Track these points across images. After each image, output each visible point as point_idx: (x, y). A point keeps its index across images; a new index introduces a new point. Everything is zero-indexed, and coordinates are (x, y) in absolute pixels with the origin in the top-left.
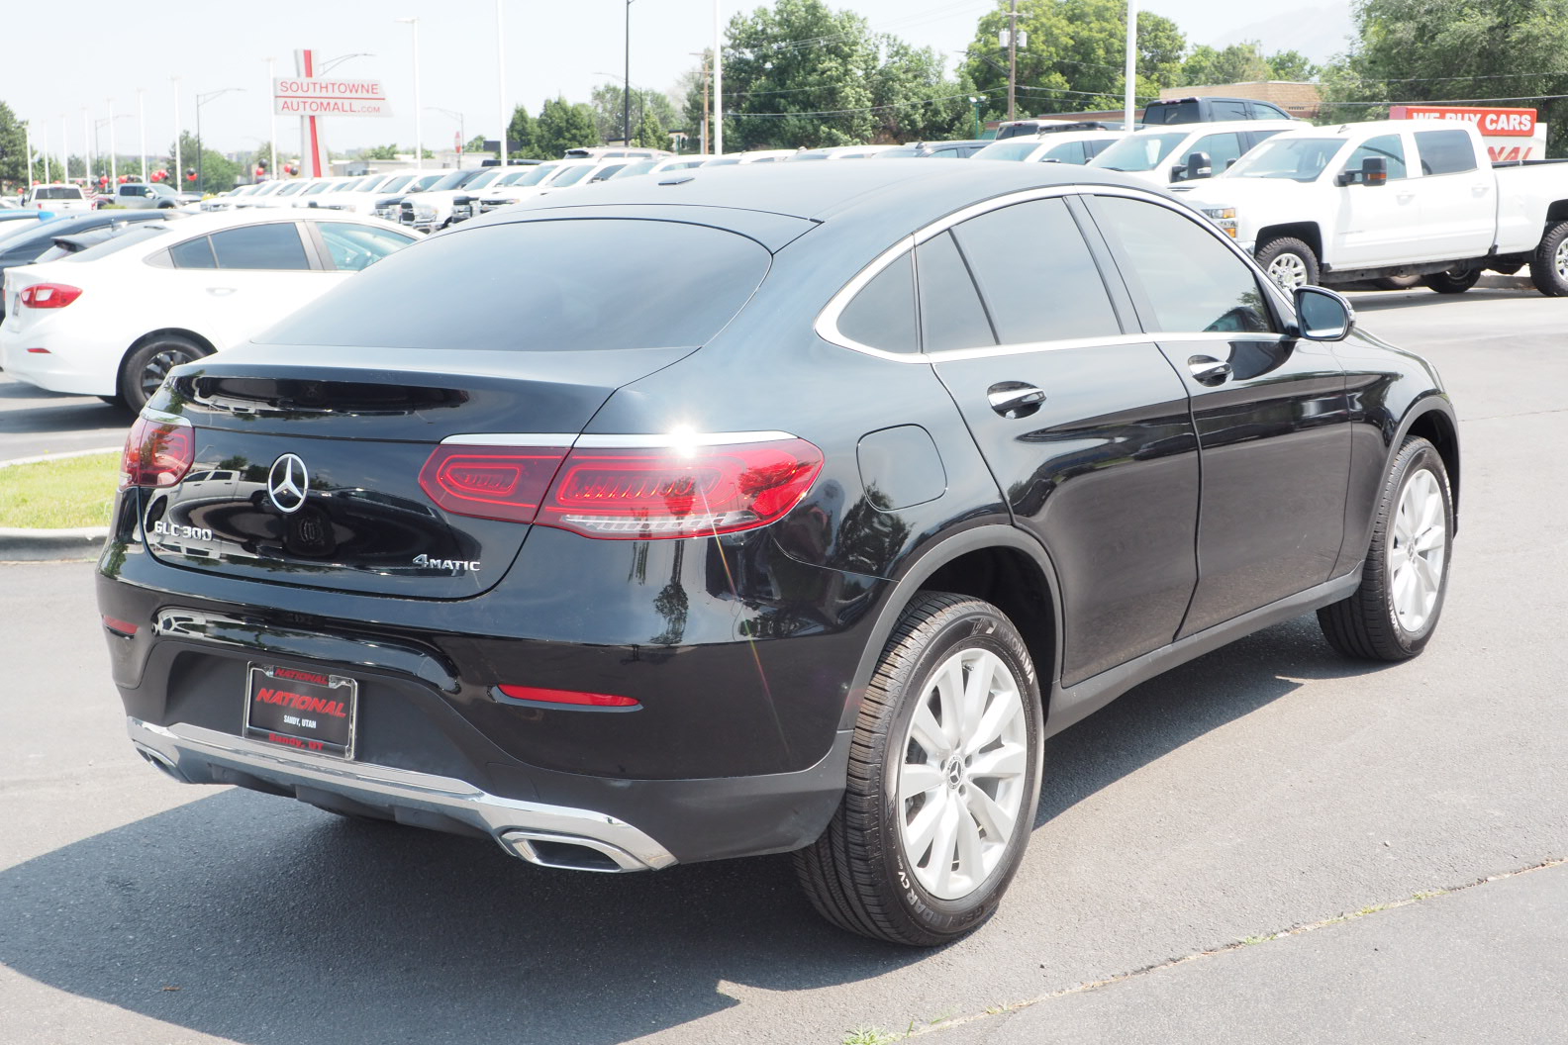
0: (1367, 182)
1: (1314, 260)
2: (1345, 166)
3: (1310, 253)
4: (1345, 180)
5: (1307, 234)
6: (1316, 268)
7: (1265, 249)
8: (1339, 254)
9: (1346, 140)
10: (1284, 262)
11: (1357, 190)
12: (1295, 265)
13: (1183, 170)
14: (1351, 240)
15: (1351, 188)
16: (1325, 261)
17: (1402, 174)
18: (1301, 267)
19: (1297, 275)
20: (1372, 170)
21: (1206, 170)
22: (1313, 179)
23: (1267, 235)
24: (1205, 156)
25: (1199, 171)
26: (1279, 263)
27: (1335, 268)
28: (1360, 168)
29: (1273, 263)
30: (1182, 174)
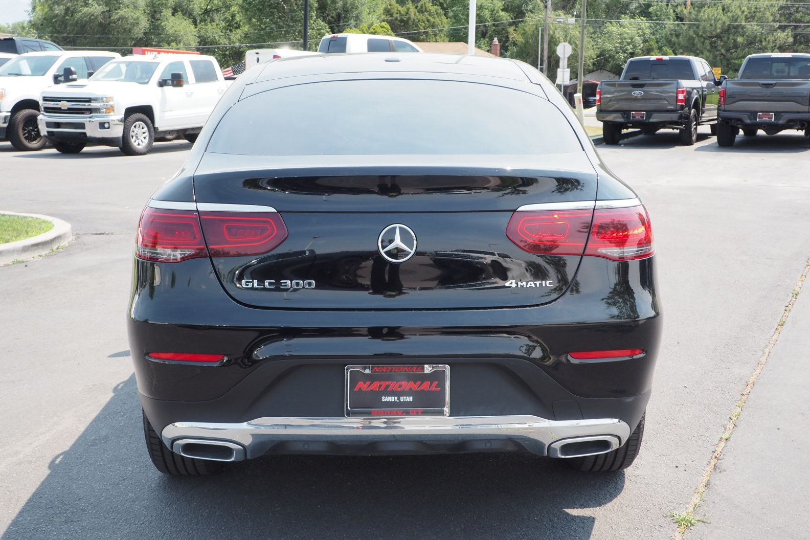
0: (174, 85)
1: (151, 125)
2: (161, 76)
3: (149, 122)
4: (162, 84)
5: (147, 111)
6: (153, 129)
7: (128, 119)
8: (163, 122)
9: (159, 63)
10: (138, 126)
11: (169, 89)
12: (143, 128)
13: (61, 76)
14: (168, 115)
15: (165, 88)
16: (156, 125)
17: (187, 82)
18: (146, 129)
19: (144, 133)
20: (177, 80)
21: (74, 76)
22: (147, 83)
23: (130, 111)
24: (73, 69)
25: (71, 77)
26: (135, 127)
27: (160, 129)
28: (170, 78)
29: (133, 127)
30: (59, 78)
